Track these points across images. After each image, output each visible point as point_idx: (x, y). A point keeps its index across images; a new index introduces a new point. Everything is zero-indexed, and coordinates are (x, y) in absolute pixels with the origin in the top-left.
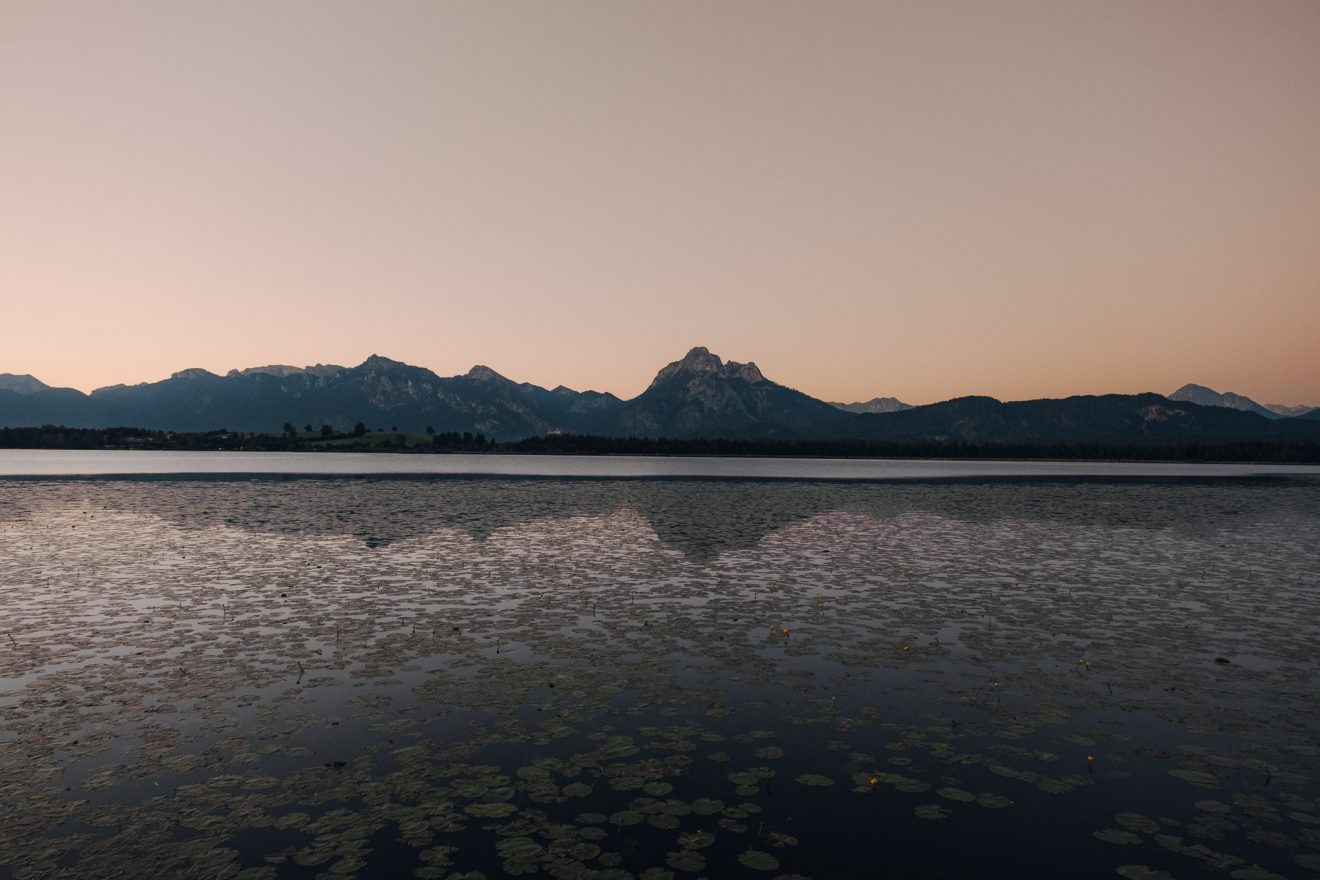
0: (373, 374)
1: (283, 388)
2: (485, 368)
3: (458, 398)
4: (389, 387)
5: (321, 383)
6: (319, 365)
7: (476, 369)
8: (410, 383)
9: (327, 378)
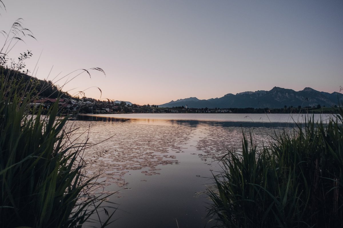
0: (275, 92)
1: (251, 97)
2: (309, 88)
3: (303, 97)
4: (280, 95)
5: (261, 95)
6: (258, 91)
7: (306, 88)
8: (287, 94)
9: (262, 94)
